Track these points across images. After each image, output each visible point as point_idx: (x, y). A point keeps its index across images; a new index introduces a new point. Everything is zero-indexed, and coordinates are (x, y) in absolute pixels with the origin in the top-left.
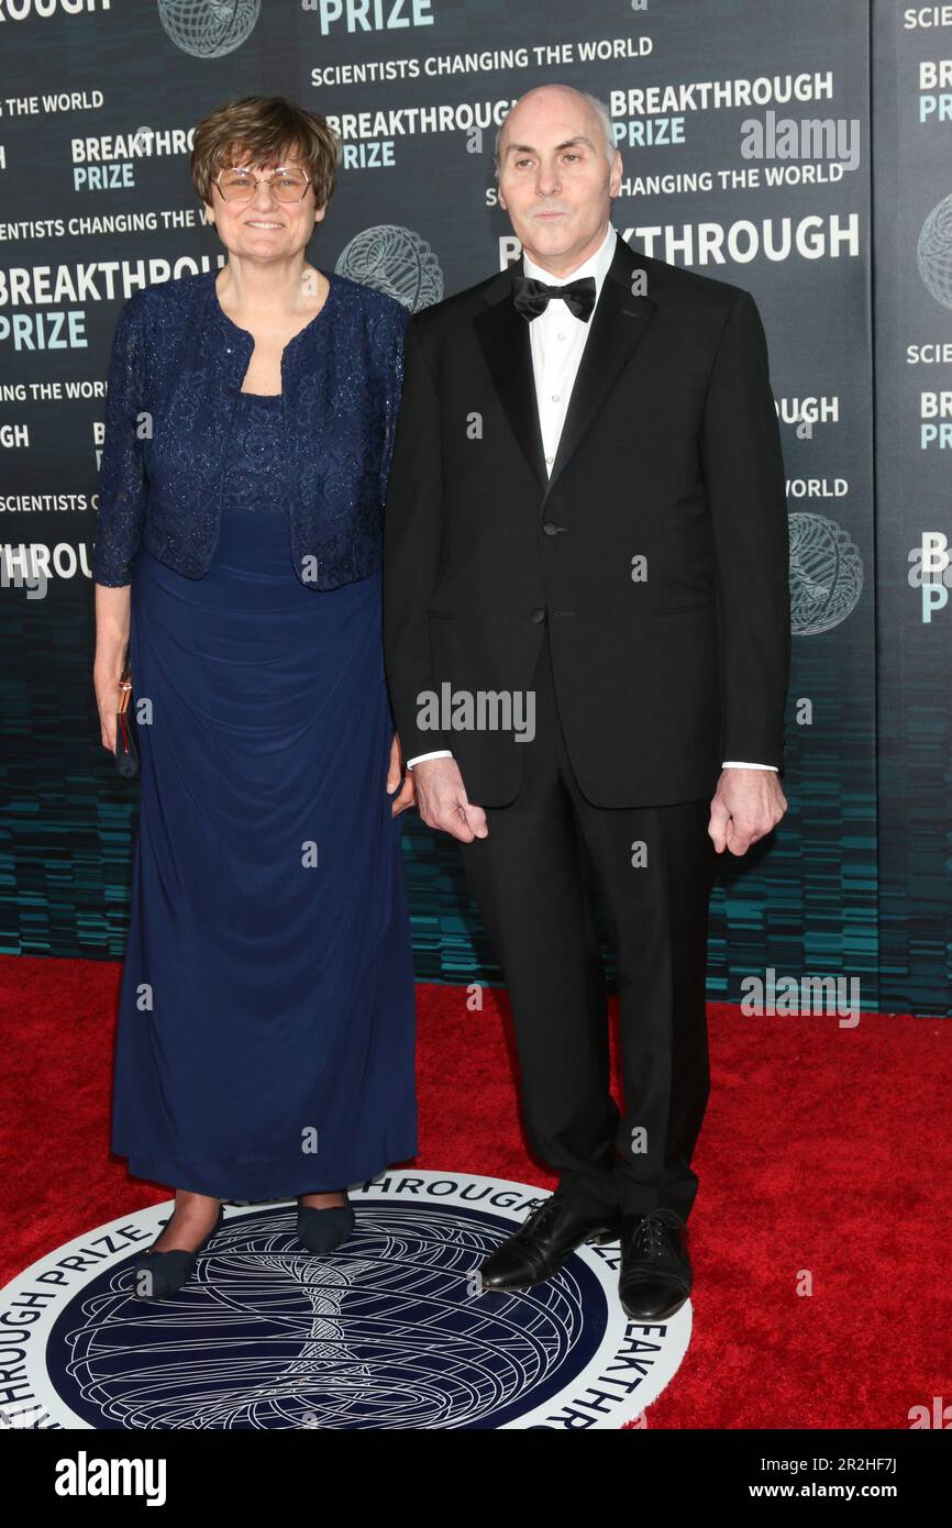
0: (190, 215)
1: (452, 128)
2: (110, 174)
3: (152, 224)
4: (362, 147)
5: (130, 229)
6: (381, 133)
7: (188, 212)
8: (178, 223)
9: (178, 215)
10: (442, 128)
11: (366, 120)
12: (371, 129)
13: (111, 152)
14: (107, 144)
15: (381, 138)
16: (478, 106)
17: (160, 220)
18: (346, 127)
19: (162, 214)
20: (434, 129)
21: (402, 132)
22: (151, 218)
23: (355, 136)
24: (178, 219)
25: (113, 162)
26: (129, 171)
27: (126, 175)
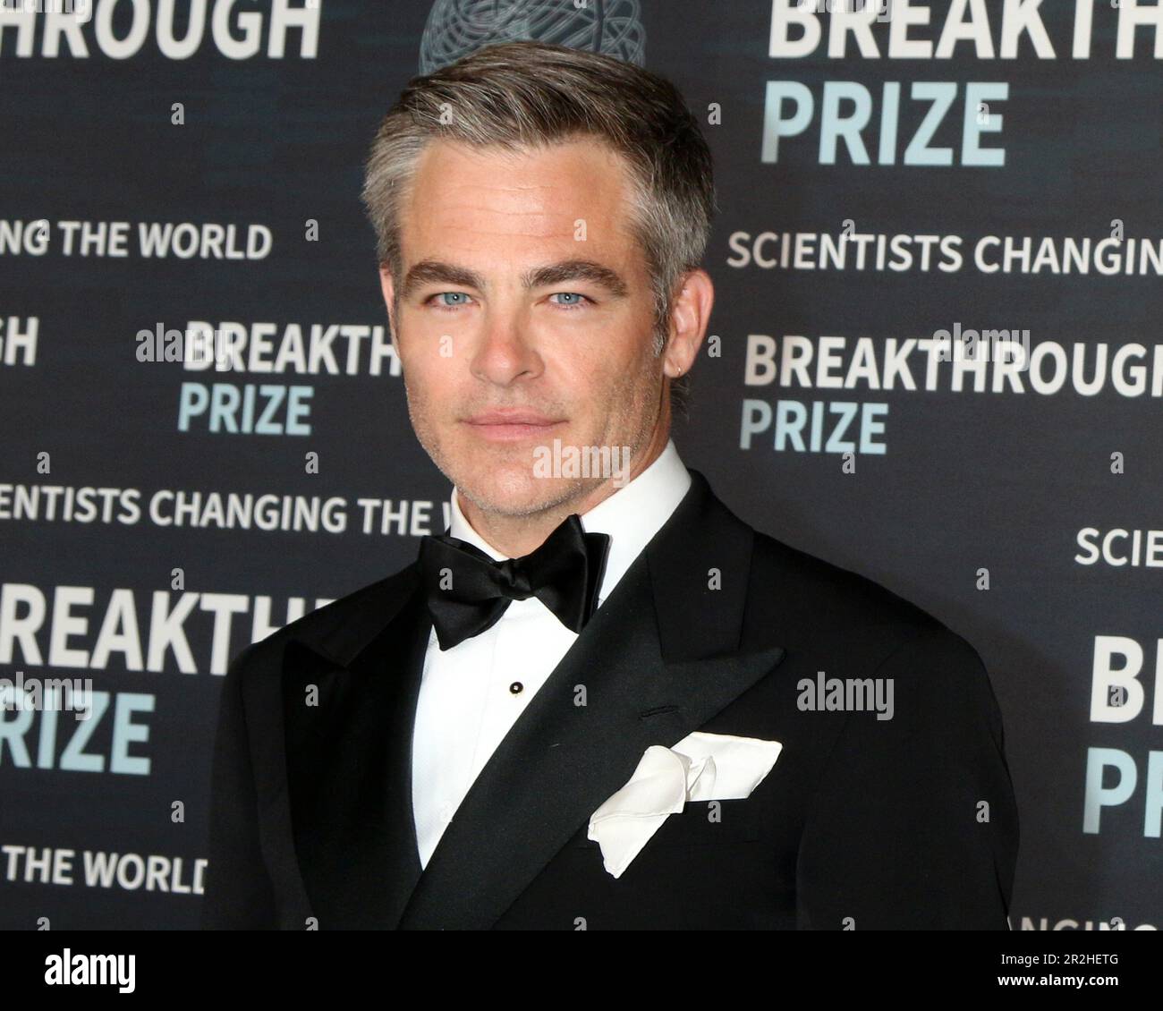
0: (423, 511)
1: (1018, 388)
2: (261, 403)
3: (335, 522)
4: (818, 407)
5: (285, 526)
6: (862, 382)
7: (418, 505)
8: (394, 525)
9: (395, 509)
10: (998, 387)
11: (833, 352)
12: (841, 372)
13: (270, 357)
14: (265, 338)
15: (861, 393)
16: (1079, 349)
17: (355, 514)
18: (789, 363)
19: (362, 502)
20: (979, 386)
21: (910, 384)
22: (336, 509)
23: (805, 381)
24: (395, 517)
25: (271, 379)
26: (303, 401)
27: (296, 410)
